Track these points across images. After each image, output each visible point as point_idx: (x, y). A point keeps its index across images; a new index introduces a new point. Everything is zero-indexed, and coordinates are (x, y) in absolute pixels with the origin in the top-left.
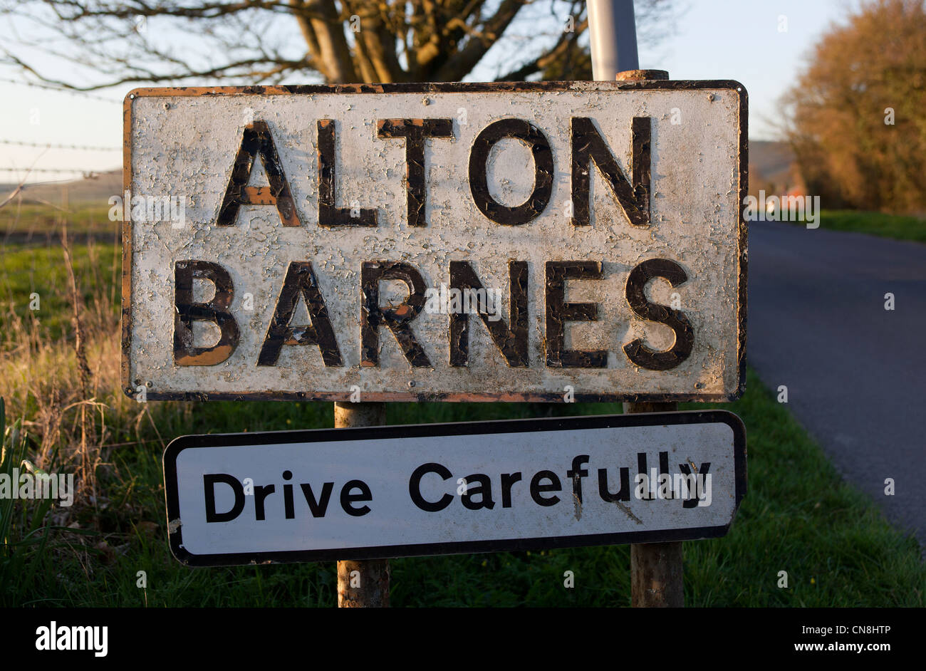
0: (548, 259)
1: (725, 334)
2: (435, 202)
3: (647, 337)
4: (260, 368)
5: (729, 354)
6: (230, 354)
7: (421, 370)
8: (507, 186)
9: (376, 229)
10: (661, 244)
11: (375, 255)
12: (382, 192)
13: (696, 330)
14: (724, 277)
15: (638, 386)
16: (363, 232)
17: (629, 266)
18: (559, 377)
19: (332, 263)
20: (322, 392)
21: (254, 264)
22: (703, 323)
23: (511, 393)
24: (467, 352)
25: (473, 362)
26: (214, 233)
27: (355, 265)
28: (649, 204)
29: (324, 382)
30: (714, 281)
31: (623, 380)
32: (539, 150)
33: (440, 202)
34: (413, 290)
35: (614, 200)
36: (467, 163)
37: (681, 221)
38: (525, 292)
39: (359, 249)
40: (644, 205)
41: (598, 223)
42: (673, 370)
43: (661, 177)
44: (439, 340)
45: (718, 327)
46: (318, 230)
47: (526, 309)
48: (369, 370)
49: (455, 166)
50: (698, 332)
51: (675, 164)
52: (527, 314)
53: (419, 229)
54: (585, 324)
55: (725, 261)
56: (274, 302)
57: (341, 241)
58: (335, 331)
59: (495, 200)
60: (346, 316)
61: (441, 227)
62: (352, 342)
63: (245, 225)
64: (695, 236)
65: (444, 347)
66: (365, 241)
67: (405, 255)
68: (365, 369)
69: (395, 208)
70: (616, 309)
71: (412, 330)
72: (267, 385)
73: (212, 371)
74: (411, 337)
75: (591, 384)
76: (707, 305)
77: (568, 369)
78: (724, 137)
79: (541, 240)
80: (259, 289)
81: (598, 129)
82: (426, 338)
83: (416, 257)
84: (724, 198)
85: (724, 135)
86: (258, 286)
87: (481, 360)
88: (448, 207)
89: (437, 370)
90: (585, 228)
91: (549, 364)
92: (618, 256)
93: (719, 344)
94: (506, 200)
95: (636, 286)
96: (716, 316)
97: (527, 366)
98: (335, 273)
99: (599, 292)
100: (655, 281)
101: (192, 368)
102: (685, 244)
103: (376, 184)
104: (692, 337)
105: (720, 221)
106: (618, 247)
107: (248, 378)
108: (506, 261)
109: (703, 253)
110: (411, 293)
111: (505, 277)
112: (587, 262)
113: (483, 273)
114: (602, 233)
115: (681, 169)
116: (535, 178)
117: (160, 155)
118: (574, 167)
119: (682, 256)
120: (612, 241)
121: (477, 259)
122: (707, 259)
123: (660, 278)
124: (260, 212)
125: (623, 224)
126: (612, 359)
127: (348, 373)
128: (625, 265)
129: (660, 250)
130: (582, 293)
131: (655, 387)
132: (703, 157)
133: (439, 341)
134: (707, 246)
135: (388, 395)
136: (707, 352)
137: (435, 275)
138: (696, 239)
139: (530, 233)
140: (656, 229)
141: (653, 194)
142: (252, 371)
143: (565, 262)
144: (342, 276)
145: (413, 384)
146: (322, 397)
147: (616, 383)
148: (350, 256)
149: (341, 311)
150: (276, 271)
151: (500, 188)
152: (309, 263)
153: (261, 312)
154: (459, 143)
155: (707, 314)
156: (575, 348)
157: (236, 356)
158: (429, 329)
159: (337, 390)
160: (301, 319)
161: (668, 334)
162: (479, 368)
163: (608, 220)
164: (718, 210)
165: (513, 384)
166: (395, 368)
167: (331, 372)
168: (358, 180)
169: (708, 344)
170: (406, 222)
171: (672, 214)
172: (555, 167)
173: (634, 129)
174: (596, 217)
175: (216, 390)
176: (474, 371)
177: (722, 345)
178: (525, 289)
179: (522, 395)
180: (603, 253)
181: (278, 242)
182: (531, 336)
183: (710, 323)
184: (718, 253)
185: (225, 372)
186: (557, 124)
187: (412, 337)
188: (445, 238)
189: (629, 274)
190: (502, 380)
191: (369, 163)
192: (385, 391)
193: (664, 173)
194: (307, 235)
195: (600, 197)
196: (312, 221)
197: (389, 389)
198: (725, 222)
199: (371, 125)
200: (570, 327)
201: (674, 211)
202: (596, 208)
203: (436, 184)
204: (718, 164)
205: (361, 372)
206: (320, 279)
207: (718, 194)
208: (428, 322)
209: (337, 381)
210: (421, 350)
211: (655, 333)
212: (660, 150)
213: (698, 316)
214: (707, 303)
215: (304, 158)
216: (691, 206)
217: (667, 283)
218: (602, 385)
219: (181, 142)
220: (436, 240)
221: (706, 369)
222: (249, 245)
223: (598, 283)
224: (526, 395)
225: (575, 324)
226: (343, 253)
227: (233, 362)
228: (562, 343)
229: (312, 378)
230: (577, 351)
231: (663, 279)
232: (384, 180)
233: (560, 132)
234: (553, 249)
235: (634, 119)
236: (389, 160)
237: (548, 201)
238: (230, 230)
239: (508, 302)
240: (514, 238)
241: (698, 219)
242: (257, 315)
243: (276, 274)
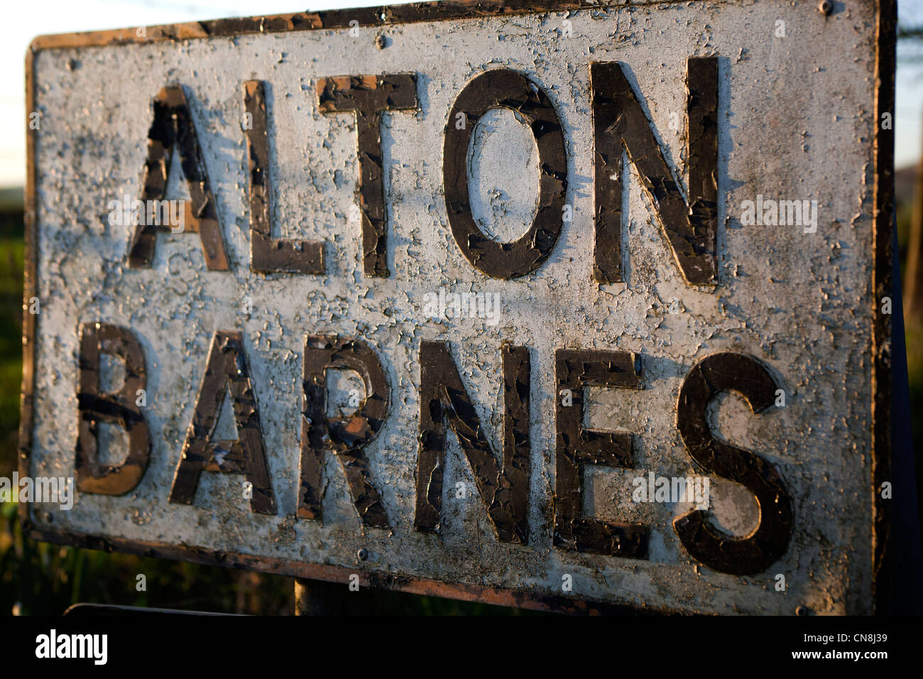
0: (560, 344)
1: (850, 516)
2: (399, 231)
3: (713, 508)
4: (174, 506)
5: (857, 557)
6: (139, 481)
7: (375, 532)
8: (498, 202)
9: (323, 279)
10: (735, 323)
11: (323, 324)
12: (329, 212)
13: (797, 502)
14: (847, 398)
15: (700, 600)
16: (308, 284)
17: (683, 366)
18: (573, 567)
19: (267, 335)
20: (246, 554)
21: (172, 331)
22: (809, 488)
23: (497, 588)
24: (439, 507)
25: (448, 527)
26: (127, 278)
27: (297, 340)
28: (715, 240)
29: (250, 538)
30: (828, 404)
31: (674, 585)
32: (546, 131)
33: (405, 233)
34: (370, 390)
35: (660, 232)
36: (439, 159)
37: (769, 278)
38: (525, 404)
39: (302, 313)
40: (706, 242)
41: (634, 278)
42: (759, 577)
43: (736, 184)
44: (403, 482)
45: (836, 499)
46: (250, 277)
47: (527, 436)
48: (307, 525)
49: (424, 165)
50: (801, 507)
51: (759, 157)
52: (528, 445)
53: (379, 280)
54: (615, 474)
55: (848, 365)
56: (194, 398)
57: (279, 297)
58: (269, 453)
59: (481, 228)
60: (283, 428)
61: (408, 277)
62: (290, 474)
63: (161, 266)
64: (795, 309)
65: (409, 494)
66: (309, 299)
67: (361, 327)
68: (303, 521)
69: (346, 242)
70: (664, 448)
71: (367, 460)
72: (180, 534)
73: (118, 504)
74: (363, 473)
75: (624, 586)
76: (816, 454)
77: (587, 556)
78: (849, 94)
79: (549, 308)
80: (177, 374)
81: (634, 86)
82: (385, 478)
83: (375, 332)
84: (847, 228)
85: (848, 91)
86: (176, 370)
87: (459, 523)
88: (417, 242)
89: (397, 534)
90: (615, 288)
91: (557, 543)
92: (666, 345)
93: (840, 535)
94: (496, 229)
95: (693, 406)
96: (832, 477)
97: (525, 542)
98: (271, 353)
99: (636, 413)
100: (726, 399)
101: (96, 498)
102: (776, 327)
103: (321, 197)
104: (790, 516)
105: (841, 280)
106: (666, 328)
107: (158, 521)
108: (498, 344)
109: (808, 347)
110: (367, 395)
111: (498, 375)
112: (616, 355)
113: (467, 365)
114: (641, 298)
115: (770, 169)
116: (539, 188)
117: (65, 146)
118: (598, 165)
119: (771, 350)
120: (657, 315)
121: (459, 339)
122: (815, 358)
123: (733, 392)
124: (180, 244)
125: (673, 280)
126: (657, 543)
127: (280, 527)
128: (676, 363)
129: (734, 335)
130: (610, 414)
131: (727, 606)
132: (810, 142)
133: (403, 484)
134: (818, 332)
135: (330, 570)
136: (818, 548)
137: (401, 365)
138: (797, 317)
139: (533, 295)
140: (728, 293)
141: (722, 219)
142: (165, 511)
143: (582, 352)
144: (280, 359)
145: (365, 556)
146: (245, 564)
147: (663, 590)
148: (290, 326)
149: (277, 419)
150: (198, 347)
151: (489, 206)
152: (240, 334)
153: (178, 413)
154: (429, 121)
155: (816, 470)
156: (599, 516)
157: (146, 484)
158: (390, 461)
159: (266, 553)
160: (226, 429)
161: (748, 505)
162: (455, 537)
163: (650, 271)
164: (836, 256)
165: (502, 573)
166: (342, 524)
167: (260, 522)
168: (298, 190)
169: (819, 531)
170: (361, 268)
171: (755, 262)
172: (570, 166)
173: (690, 82)
174: (633, 265)
175: (122, 536)
176: (449, 541)
177: (843, 536)
178: (525, 400)
179: (514, 594)
180: (641, 338)
181: (201, 297)
182: (535, 487)
183: (822, 490)
184: (836, 347)
185: (133, 508)
186: (569, 77)
187: (366, 473)
188: (415, 298)
189: (682, 382)
190: (487, 563)
191: (311, 160)
192: (327, 563)
193: (741, 177)
194: (237, 285)
195: (639, 226)
196: (243, 262)
197: (333, 560)
198: (849, 282)
199: (310, 89)
200: (593, 475)
201: (758, 255)
202: (631, 246)
203: (400, 199)
204: (838, 156)
205: (298, 526)
206: (253, 362)
207: (837, 222)
208: (388, 448)
209: (266, 539)
210: (379, 498)
211: (729, 501)
212: (734, 127)
213: (799, 474)
214: (815, 450)
215: (231, 152)
216: (788, 247)
217: (745, 403)
218: (641, 591)
219: (89, 125)
220: (402, 302)
221: (816, 582)
222: (167, 299)
223: (635, 396)
224: (519, 594)
225: (600, 472)
226: (282, 320)
227: (143, 493)
228: (580, 506)
229: (236, 529)
230: (600, 523)
231: (740, 394)
232: (332, 191)
233: (575, 94)
234: (567, 325)
235: (690, 61)
236: (336, 155)
237: (559, 233)
238: (146, 274)
239: (501, 421)
240: (510, 302)
241: (800, 274)
242: (174, 418)
243: (198, 351)
